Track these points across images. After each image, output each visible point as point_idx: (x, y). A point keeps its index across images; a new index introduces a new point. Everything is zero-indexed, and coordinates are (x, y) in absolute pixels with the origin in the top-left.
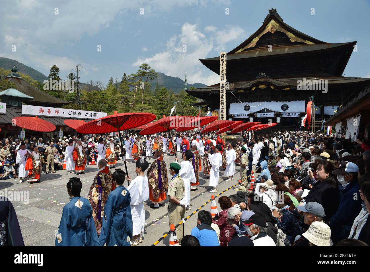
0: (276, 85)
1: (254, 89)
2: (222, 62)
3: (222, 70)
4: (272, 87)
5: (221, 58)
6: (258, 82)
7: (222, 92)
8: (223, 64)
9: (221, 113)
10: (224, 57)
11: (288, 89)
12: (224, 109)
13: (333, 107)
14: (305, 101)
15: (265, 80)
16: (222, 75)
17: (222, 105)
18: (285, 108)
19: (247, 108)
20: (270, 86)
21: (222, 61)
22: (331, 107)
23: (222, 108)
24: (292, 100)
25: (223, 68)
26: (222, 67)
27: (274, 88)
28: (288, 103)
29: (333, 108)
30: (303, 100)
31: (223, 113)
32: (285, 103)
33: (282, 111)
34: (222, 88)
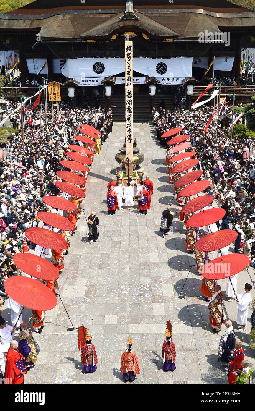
0: (153, 34)
1: (114, 37)
2: (128, 58)
3: (128, 70)
4: (145, 37)
5: (126, 51)
6: (123, 27)
7: (129, 103)
8: (129, 61)
9: (128, 133)
10: (130, 50)
11: (171, 40)
12: (131, 127)
13: (226, 58)
14: (192, 57)
15: (135, 25)
16: (128, 77)
17: (129, 121)
18: (161, 69)
19: (99, 68)
20: (143, 34)
21: (128, 56)
22: (224, 59)
23: (129, 126)
24: (174, 57)
25: (129, 67)
26: (129, 65)
27: (148, 38)
28: (166, 61)
29: (225, 60)
30: (189, 56)
31: (130, 133)
32: (161, 61)
33: (157, 75)
34: (129, 98)
